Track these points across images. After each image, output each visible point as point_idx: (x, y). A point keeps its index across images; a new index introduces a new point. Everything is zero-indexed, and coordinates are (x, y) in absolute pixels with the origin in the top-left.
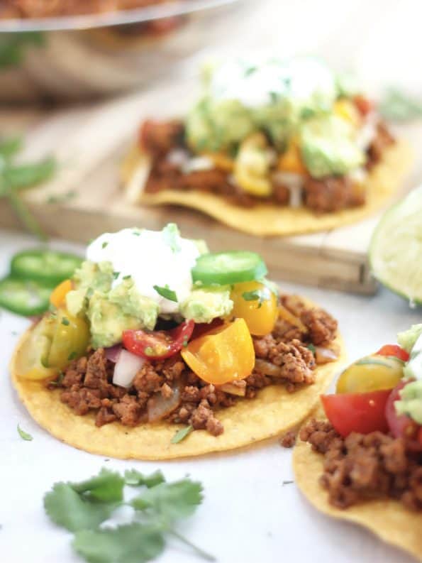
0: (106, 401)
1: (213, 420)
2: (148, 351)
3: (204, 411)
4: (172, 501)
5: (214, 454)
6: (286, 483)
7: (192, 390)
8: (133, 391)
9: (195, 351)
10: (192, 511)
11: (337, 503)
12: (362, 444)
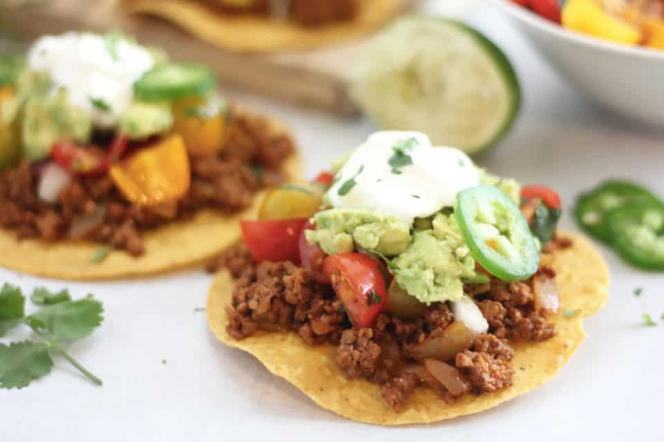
0: (29, 215)
1: (134, 241)
2: (75, 165)
3: (126, 230)
4: (67, 320)
5: (131, 277)
6: (197, 310)
7: (116, 209)
8: (57, 207)
9: (125, 168)
10: (88, 332)
11: (234, 332)
12: (269, 273)
